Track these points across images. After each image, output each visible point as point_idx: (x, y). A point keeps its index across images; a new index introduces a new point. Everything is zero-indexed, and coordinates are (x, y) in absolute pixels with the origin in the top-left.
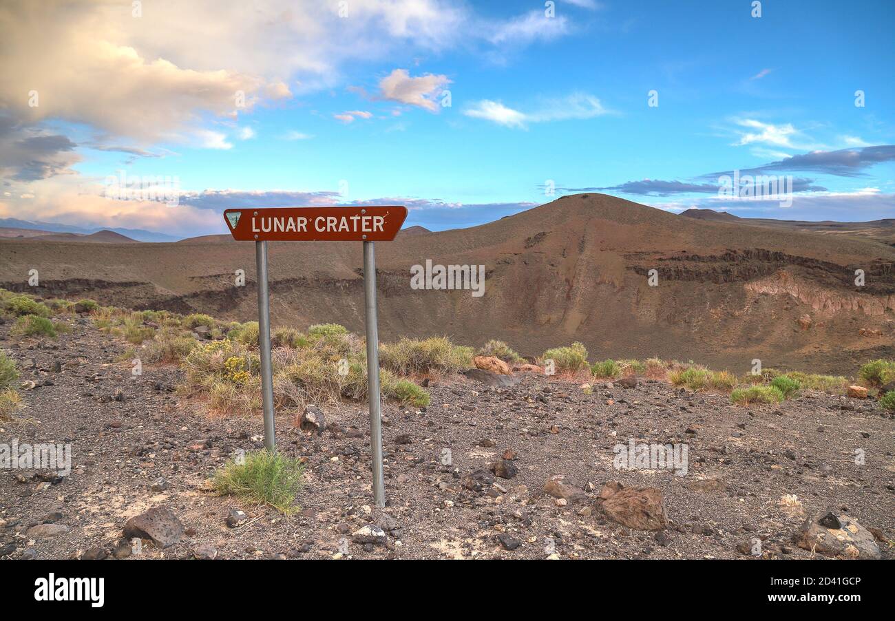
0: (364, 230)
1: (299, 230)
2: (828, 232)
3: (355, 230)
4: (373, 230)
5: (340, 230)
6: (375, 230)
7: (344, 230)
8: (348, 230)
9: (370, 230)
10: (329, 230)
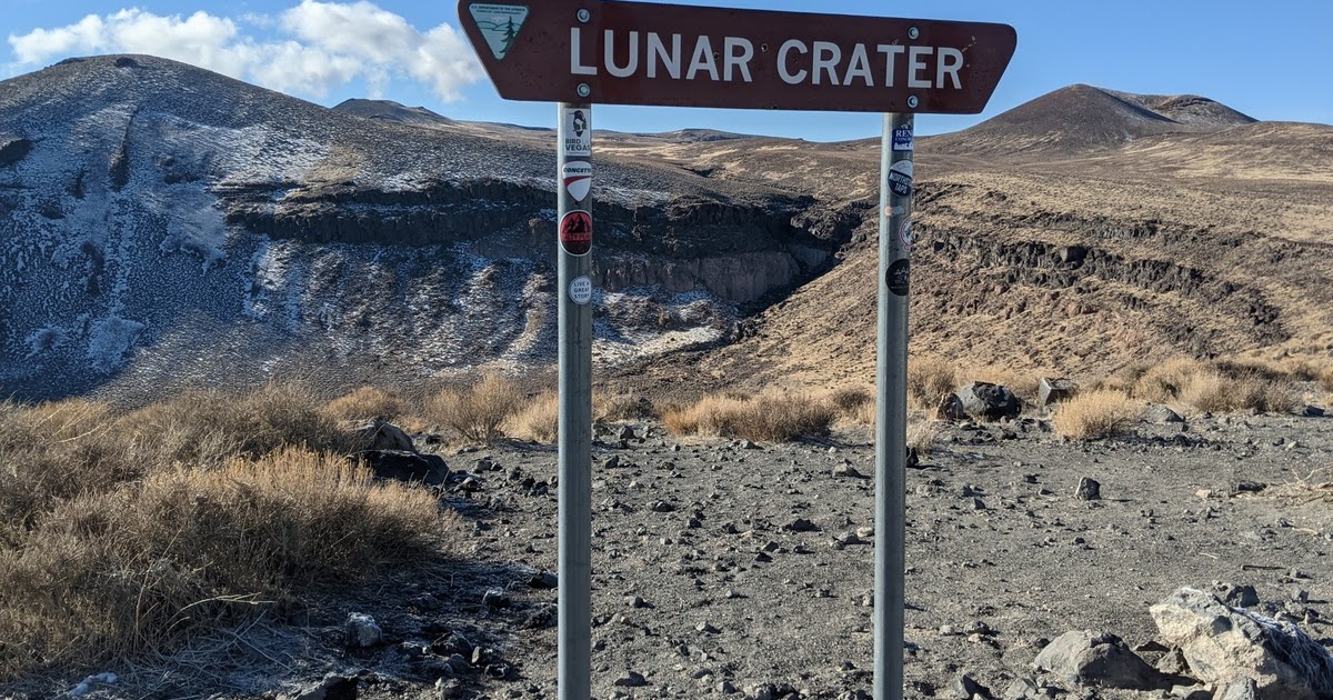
0: (913, 82)
1: (728, 77)
2: (603, 150)
3: (890, 82)
4: (934, 84)
5: (848, 81)
6: (940, 85)
7: (859, 80)
8: (870, 82)
9: (927, 84)
10: (816, 80)
